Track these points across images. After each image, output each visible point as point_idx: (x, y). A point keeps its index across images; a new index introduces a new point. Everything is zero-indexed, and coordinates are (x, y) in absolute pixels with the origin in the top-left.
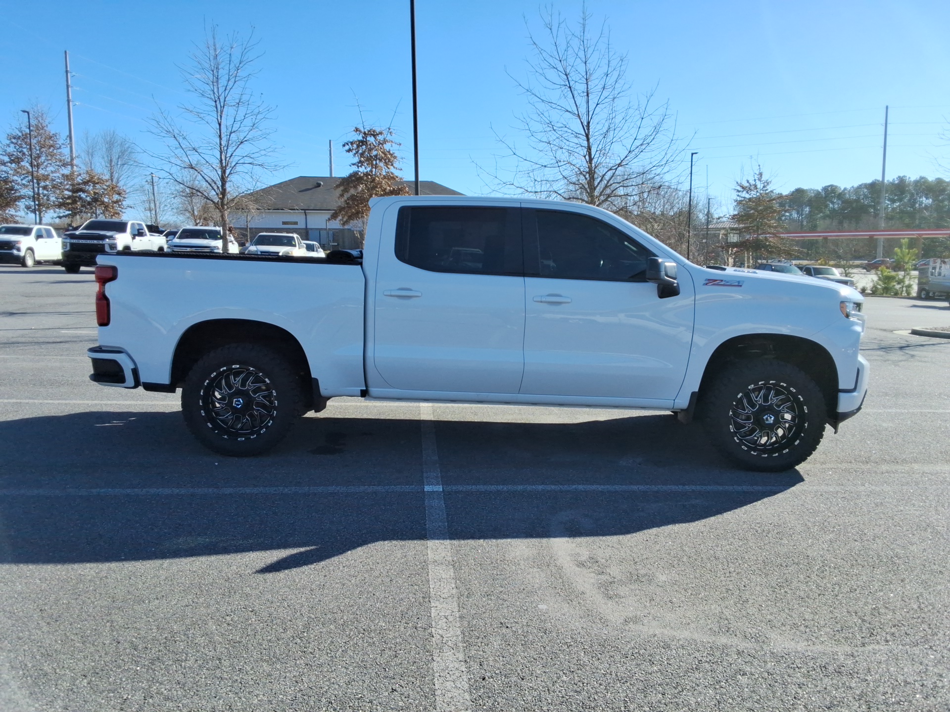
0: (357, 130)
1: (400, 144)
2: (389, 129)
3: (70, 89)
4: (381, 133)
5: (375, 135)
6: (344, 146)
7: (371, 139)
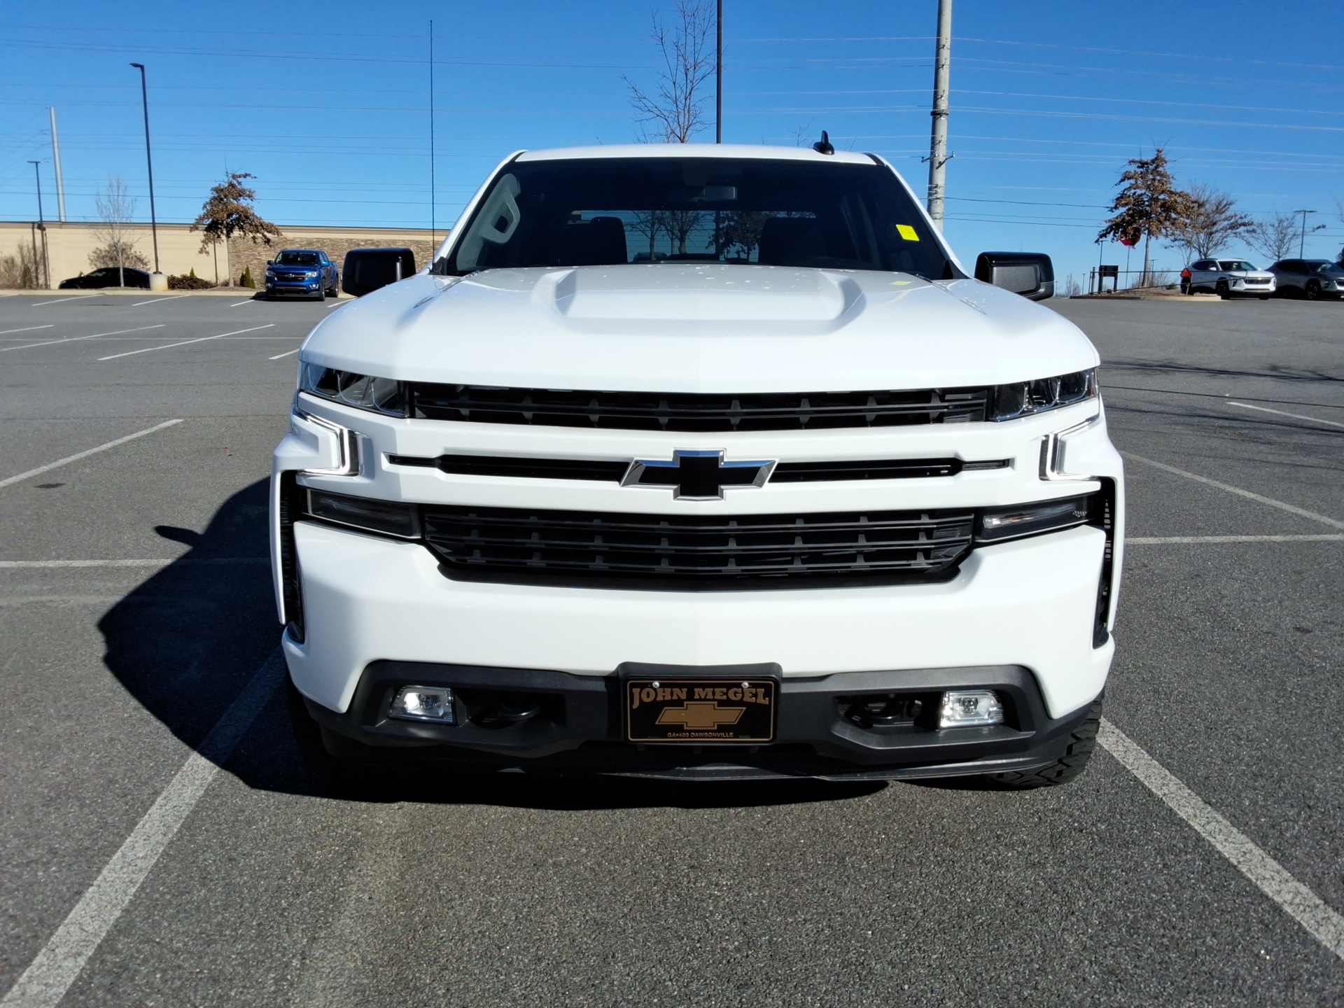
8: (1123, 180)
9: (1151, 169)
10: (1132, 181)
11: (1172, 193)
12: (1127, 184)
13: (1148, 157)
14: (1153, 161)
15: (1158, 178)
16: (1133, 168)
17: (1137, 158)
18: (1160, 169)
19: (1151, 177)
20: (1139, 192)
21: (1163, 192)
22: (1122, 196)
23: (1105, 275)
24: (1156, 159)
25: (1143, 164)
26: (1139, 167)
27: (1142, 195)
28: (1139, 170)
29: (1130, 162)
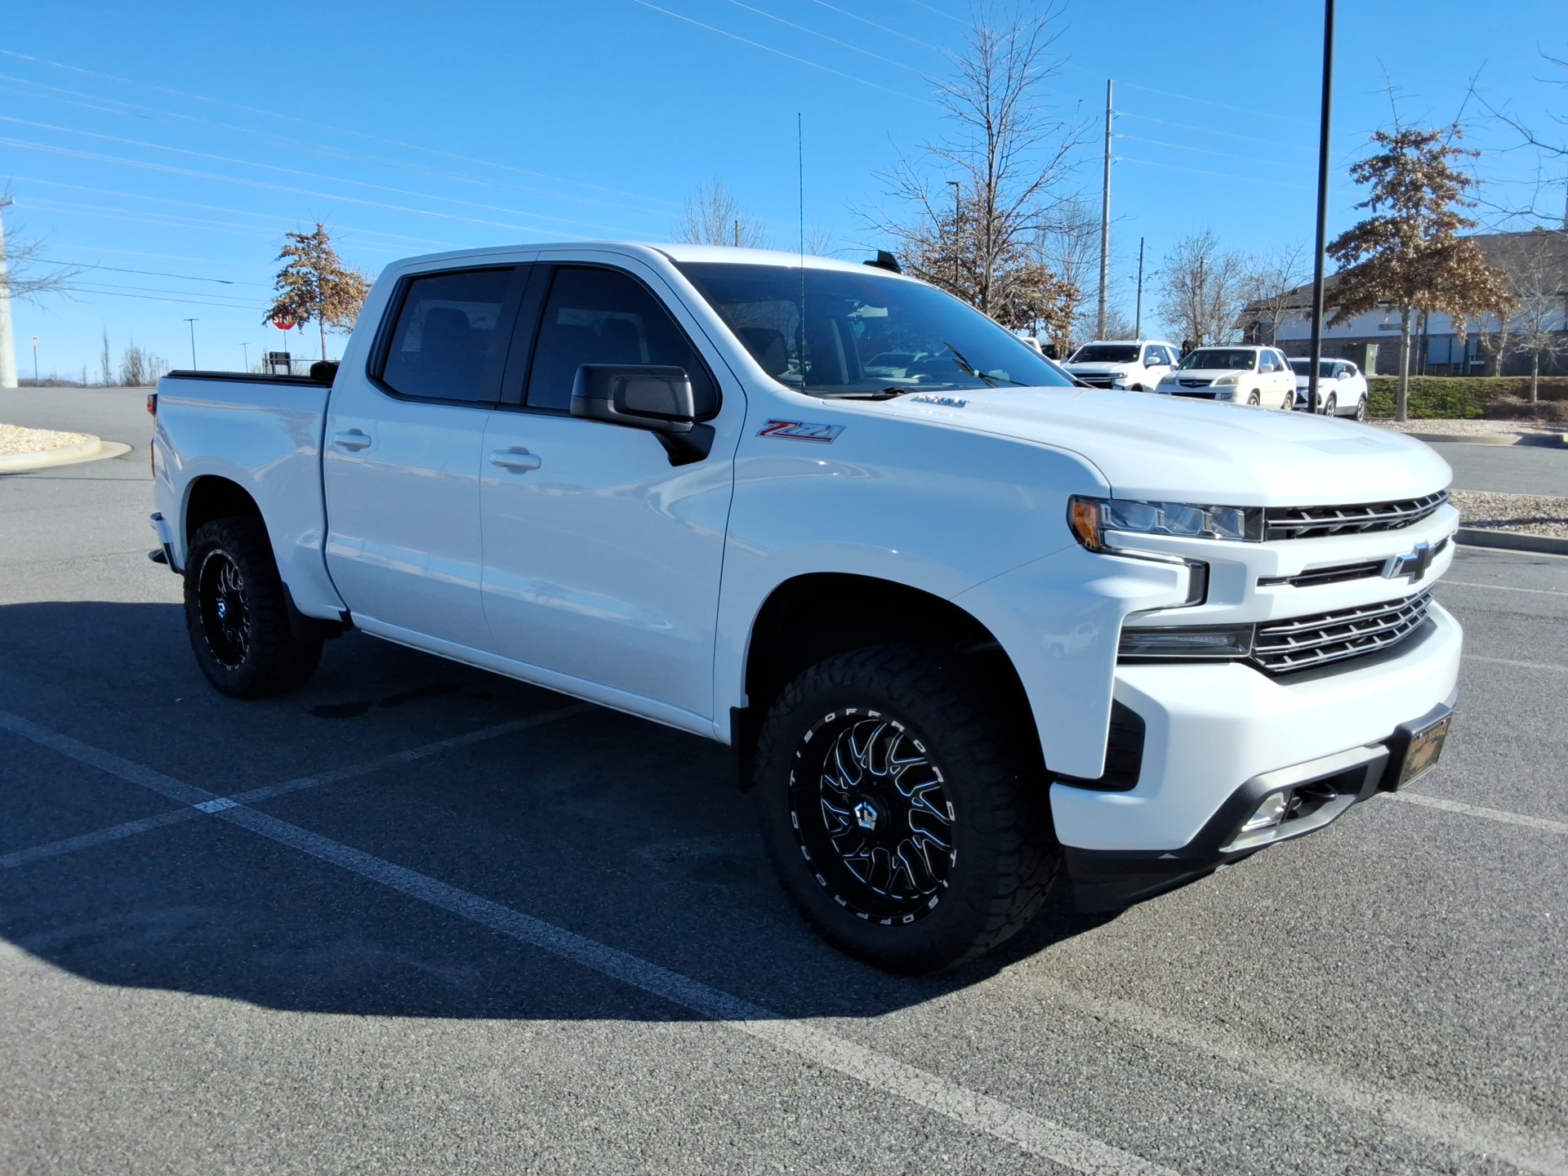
0: (1381, 137)
1: (1478, 154)
2: (1455, 126)
3: (1110, 138)
4: (1432, 138)
5: (1418, 143)
6: (1354, 170)
7: (1411, 153)
8: (283, 255)
9: (312, 243)
10: (296, 258)
11: (342, 274)
12: (289, 260)
13: (309, 232)
14: (314, 237)
15: (324, 256)
16: (292, 243)
17: (296, 232)
18: (323, 246)
19: (315, 254)
20: (304, 270)
21: (332, 272)
22: (285, 274)
23: (277, 363)
24: (317, 234)
25: (302, 239)
26: (298, 242)
27: (307, 273)
28: (300, 246)
29: (287, 235)
